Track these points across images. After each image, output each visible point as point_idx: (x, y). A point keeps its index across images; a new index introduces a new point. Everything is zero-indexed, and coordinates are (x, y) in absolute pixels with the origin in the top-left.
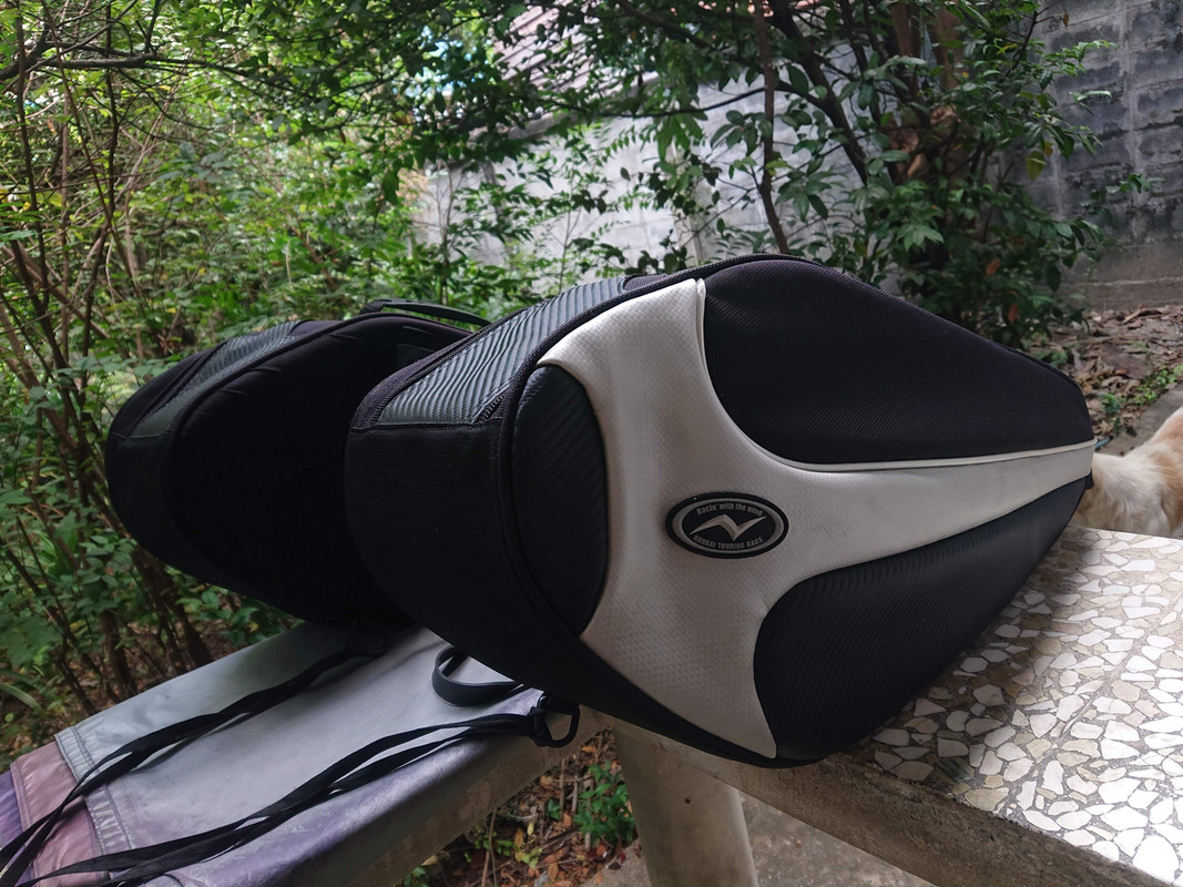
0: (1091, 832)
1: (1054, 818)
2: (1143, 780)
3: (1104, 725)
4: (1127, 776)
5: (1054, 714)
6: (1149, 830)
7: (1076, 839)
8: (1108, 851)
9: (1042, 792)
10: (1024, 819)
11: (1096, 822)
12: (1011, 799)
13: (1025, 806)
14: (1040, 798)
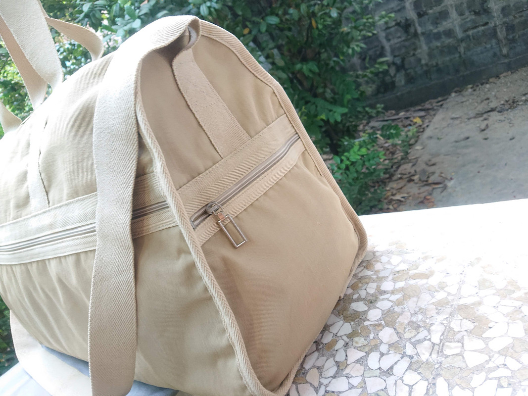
2: (499, 378)
4: (488, 378)
5: (430, 340)
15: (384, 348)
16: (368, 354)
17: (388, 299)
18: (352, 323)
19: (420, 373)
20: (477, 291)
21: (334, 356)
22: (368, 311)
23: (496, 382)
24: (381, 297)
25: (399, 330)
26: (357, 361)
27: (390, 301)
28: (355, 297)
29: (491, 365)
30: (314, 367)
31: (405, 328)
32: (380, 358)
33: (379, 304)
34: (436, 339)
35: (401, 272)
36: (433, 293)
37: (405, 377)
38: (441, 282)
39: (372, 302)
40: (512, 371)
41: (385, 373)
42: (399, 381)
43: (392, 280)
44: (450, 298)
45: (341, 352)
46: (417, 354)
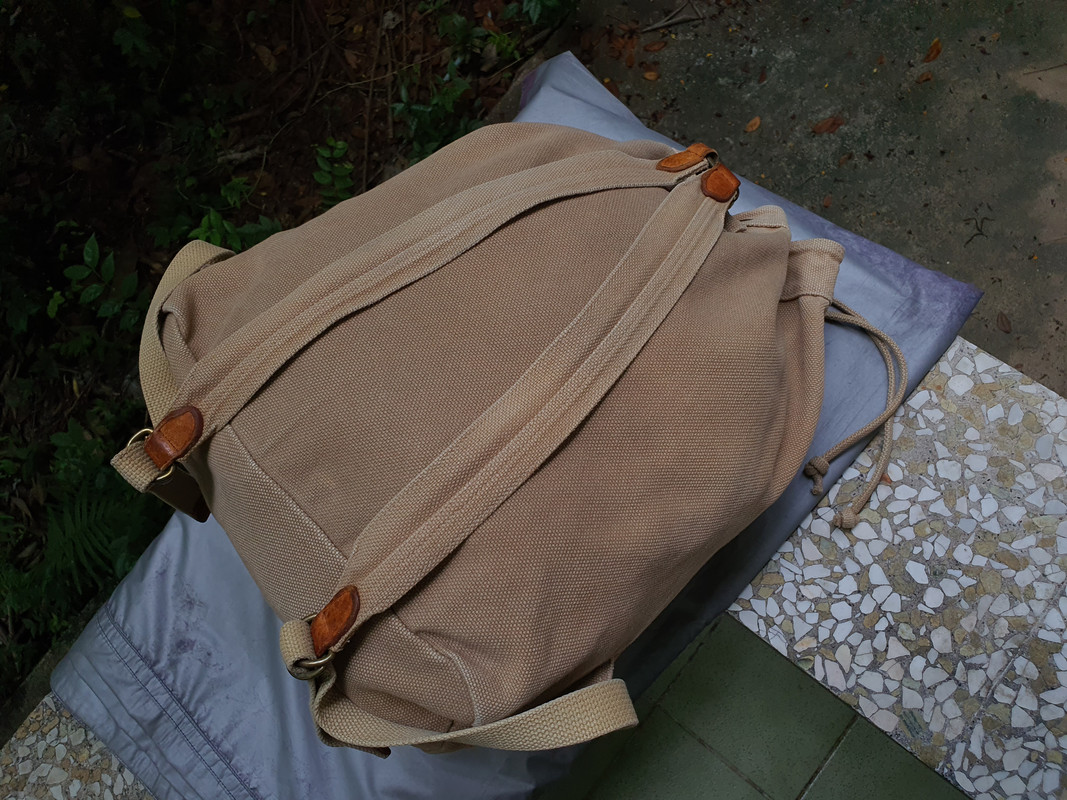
0: (993, 796)
1: (973, 780)
2: (1031, 750)
3: (1017, 688)
4: (1022, 746)
5: (985, 670)
9: (968, 754)
10: (954, 778)
11: (997, 787)
12: (948, 759)
13: (957, 765)
14: (967, 760)
15: (932, 656)
16: (913, 655)
17: (956, 580)
18: (904, 598)
19: (961, 707)
21: (872, 638)
22: (927, 586)
23: (1026, 753)
24: (950, 572)
25: (957, 640)
26: (900, 660)
27: (959, 584)
28: (917, 550)
29: (1031, 733)
30: (845, 642)
31: (964, 639)
32: (926, 667)
33: (944, 583)
34: (992, 672)
35: (989, 537)
36: (1013, 601)
37: (945, 706)
38: (1030, 587)
39: (936, 574)
40: (1047, 749)
41: (925, 691)
42: (938, 708)
43: (972, 546)
44: (1030, 620)
45: (881, 637)
46: (966, 682)
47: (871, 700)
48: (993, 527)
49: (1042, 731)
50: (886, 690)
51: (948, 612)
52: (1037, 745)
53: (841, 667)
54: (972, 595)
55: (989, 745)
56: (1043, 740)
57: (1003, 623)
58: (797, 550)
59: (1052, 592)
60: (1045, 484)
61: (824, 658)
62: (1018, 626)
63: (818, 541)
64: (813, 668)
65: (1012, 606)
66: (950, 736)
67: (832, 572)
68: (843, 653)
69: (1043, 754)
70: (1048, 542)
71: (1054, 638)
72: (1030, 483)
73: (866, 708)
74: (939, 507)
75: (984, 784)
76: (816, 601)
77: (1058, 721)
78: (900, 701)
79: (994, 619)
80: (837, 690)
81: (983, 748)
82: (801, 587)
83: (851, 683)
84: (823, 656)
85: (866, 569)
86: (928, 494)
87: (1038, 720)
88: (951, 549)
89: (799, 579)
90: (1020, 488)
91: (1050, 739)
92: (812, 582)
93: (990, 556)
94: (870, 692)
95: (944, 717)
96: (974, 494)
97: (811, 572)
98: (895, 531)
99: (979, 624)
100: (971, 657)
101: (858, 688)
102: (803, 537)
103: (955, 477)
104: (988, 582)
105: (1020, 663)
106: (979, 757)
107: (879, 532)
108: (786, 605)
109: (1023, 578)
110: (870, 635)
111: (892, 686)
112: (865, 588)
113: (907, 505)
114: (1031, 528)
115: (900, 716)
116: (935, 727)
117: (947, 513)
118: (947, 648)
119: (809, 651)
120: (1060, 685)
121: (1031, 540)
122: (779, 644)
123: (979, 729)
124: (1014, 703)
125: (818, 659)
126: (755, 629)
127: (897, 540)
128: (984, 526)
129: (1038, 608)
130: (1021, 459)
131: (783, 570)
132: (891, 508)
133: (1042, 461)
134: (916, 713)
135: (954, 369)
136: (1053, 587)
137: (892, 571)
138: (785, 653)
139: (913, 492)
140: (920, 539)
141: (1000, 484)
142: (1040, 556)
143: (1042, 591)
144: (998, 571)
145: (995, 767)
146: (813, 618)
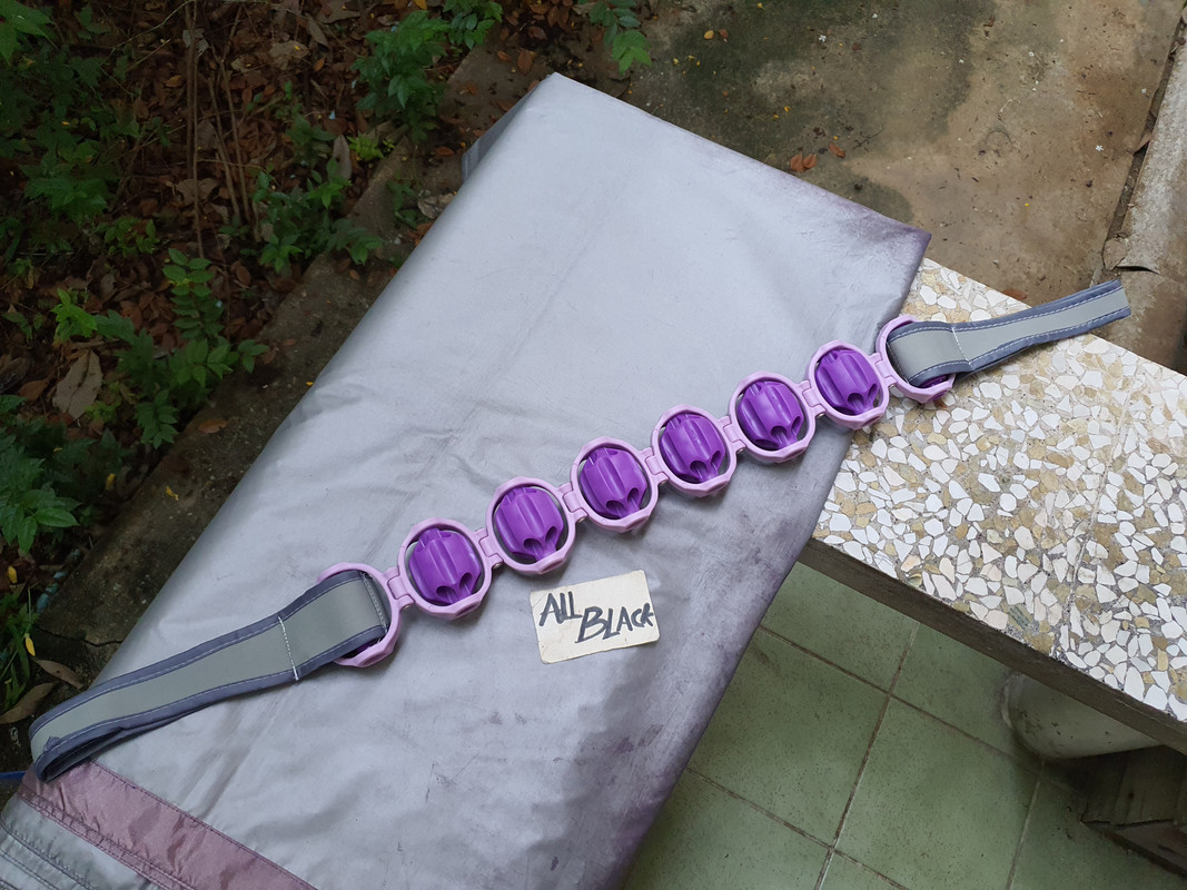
0: (1103, 668)
1: (1083, 657)
2: (1122, 620)
3: (1094, 569)
4: (1113, 618)
6: (1130, 665)
7: (1096, 674)
8: (1111, 682)
9: (1072, 635)
10: (1066, 659)
11: (1103, 659)
12: (1057, 643)
13: (1066, 648)
14: (1072, 640)
15: (1021, 554)
16: (1004, 556)
17: (1022, 484)
18: (984, 507)
19: (1055, 594)
20: (1115, 510)
21: (967, 547)
22: (1001, 493)
23: (1119, 623)
24: (1015, 477)
25: (1036, 536)
26: (994, 562)
27: (1025, 487)
28: (983, 463)
29: (1117, 606)
30: (945, 555)
31: (1042, 534)
32: (1018, 565)
33: (1013, 488)
34: (1071, 560)
35: (1037, 442)
36: (1071, 493)
37: (1042, 596)
38: (1081, 480)
39: (1005, 482)
40: (1133, 617)
41: (1024, 586)
42: (1037, 598)
43: (1027, 452)
44: (1089, 508)
45: (974, 544)
46: (1054, 571)
47: (980, 603)
48: (1038, 434)
49: (1125, 602)
50: (991, 593)
51: (1023, 514)
52: (1124, 615)
53: (947, 579)
54: (1037, 493)
55: (1087, 623)
56: (1128, 609)
57: (1068, 514)
58: (881, 478)
59: (1098, 481)
60: (1067, 392)
61: (930, 574)
62: (1081, 515)
63: (898, 468)
64: (923, 585)
65: (1072, 499)
66: (1054, 622)
67: (917, 493)
68: (945, 565)
69: (1132, 622)
70: (1083, 441)
71: (1110, 520)
72: (1058, 394)
73: (979, 612)
74: (991, 424)
75: (1093, 658)
76: (909, 522)
77: (1135, 590)
78: (1005, 600)
79: (1060, 513)
80: (949, 600)
81: (1082, 627)
82: (893, 512)
83: (960, 592)
84: (928, 571)
85: (946, 486)
86: (979, 413)
87: (1119, 593)
88: (1010, 459)
89: (889, 504)
90: (1050, 398)
91: (1133, 607)
92: (901, 505)
93: (1043, 459)
94: (977, 596)
95: (1044, 607)
96: (1017, 409)
97: (899, 497)
98: (961, 449)
99: (1051, 518)
100: (1052, 548)
101: (967, 595)
102: (883, 466)
103: (997, 396)
104: (1047, 482)
105: (1091, 546)
106: (1082, 635)
107: (948, 453)
108: (884, 530)
109: (1074, 473)
110: (965, 545)
111: (995, 587)
112: (949, 504)
113: (965, 425)
114: (1067, 430)
115: (1008, 613)
116: (1039, 617)
117: (1000, 428)
118: (1031, 545)
119: (915, 570)
120: (1127, 560)
121: (1070, 440)
122: (888, 569)
123: (1075, 612)
124: (1096, 582)
125: (925, 575)
126: (861, 558)
127: (965, 457)
128: (1032, 434)
129: (1092, 496)
130: (1044, 375)
131: (872, 499)
132: (952, 430)
133: (1060, 374)
134: (1020, 607)
135: (972, 305)
136: (1098, 476)
137: (968, 485)
138: (894, 576)
139: (967, 414)
140: (984, 452)
141: (1034, 397)
142: (1080, 453)
143: (1091, 482)
144: (1053, 471)
145: (1097, 641)
146: (911, 538)
